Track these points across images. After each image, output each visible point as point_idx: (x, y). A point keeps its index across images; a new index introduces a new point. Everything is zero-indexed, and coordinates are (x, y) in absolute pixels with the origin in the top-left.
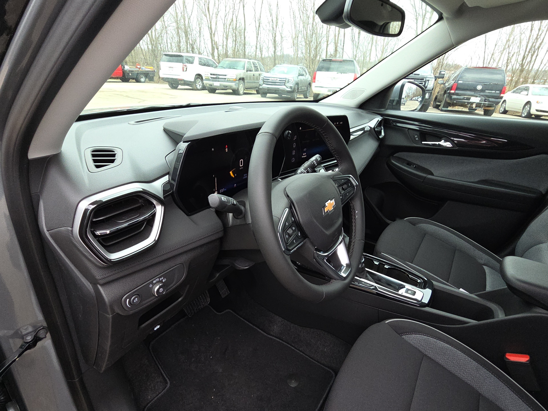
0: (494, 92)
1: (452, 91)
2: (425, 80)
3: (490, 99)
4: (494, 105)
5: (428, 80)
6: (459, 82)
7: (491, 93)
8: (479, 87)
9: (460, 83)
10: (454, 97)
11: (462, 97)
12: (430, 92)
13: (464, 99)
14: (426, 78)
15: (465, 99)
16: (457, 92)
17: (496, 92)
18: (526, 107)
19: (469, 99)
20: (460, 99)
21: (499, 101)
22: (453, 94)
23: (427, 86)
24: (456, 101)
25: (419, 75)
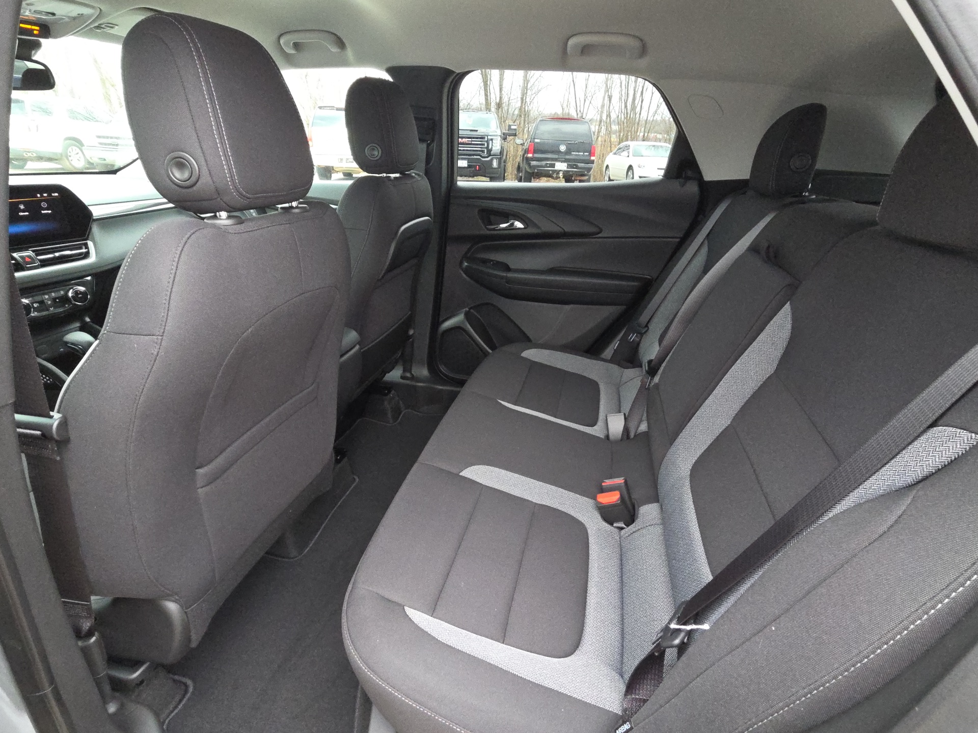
0: (582, 153)
1: (530, 155)
2: (486, 139)
3: (578, 164)
4: (586, 172)
5: (492, 140)
6: (536, 141)
7: (579, 155)
8: (563, 148)
9: (537, 143)
10: (534, 163)
11: (544, 163)
12: (498, 158)
13: (546, 166)
14: (487, 136)
15: (548, 165)
16: (536, 155)
17: (585, 154)
18: (629, 173)
19: (553, 166)
20: (542, 166)
21: (591, 167)
22: (533, 159)
23: (492, 148)
24: (537, 170)
25: (477, 131)
